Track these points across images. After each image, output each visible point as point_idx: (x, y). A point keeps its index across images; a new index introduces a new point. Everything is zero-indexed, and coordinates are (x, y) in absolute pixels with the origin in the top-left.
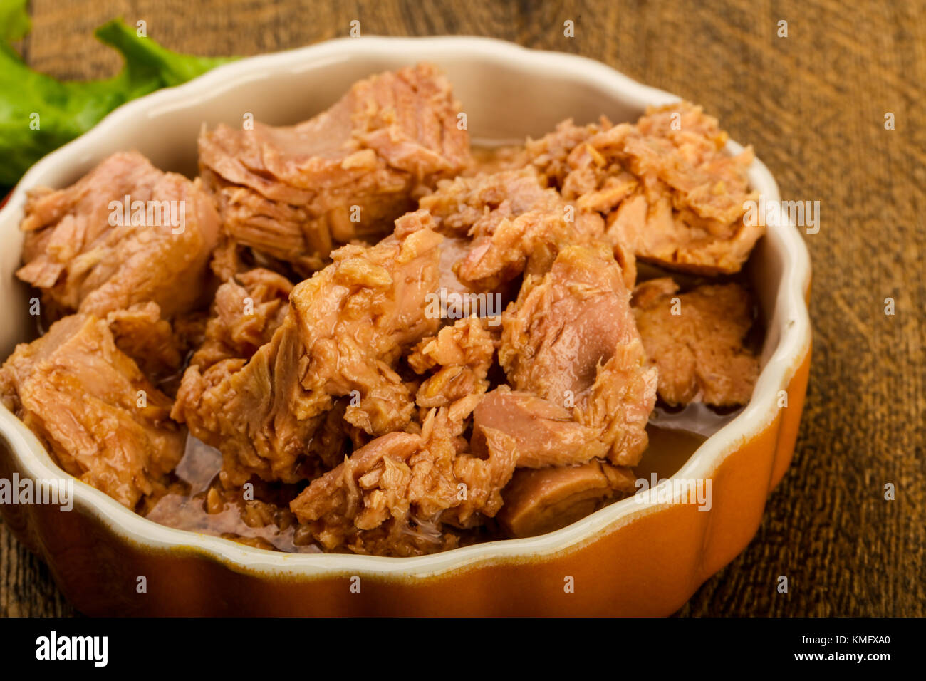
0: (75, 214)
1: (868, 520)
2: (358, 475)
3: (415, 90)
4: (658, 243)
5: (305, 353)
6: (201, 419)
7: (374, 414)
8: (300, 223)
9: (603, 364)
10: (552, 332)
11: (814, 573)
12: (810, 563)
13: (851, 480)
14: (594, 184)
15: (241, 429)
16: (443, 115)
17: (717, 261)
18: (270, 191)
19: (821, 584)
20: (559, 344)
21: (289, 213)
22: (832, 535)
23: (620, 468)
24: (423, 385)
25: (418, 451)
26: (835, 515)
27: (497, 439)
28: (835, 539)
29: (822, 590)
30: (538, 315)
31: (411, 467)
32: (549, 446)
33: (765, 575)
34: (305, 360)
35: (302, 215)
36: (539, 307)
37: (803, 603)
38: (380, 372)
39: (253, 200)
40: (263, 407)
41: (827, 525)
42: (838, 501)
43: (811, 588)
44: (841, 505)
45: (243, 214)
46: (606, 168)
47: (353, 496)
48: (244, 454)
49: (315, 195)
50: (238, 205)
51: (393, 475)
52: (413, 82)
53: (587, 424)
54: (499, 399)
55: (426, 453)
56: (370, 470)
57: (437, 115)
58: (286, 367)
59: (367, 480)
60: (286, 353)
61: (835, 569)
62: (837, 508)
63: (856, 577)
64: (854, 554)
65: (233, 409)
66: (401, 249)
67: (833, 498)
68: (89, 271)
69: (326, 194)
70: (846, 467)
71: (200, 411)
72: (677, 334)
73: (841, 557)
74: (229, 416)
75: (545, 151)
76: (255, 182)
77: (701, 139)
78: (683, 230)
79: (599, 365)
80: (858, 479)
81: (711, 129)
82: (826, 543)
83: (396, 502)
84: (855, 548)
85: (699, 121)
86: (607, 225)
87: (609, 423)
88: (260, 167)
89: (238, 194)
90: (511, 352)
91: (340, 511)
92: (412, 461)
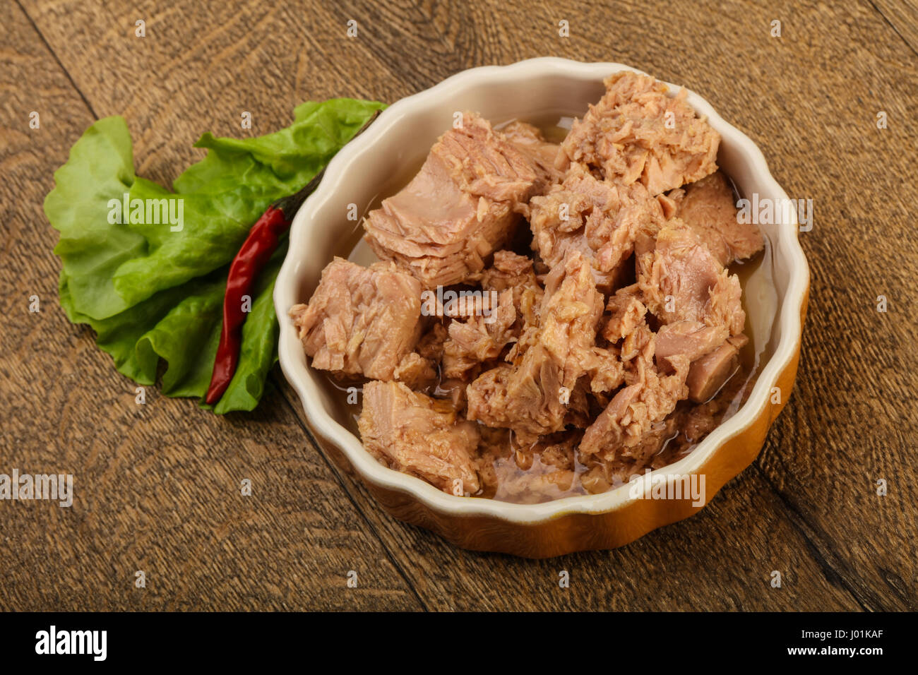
0: (328, 316)
1: (844, 273)
2: (619, 422)
3: (470, 137)
4: (673, 179)
5: (559, 369)
6: (493, 417)
7: (606, 380)
8: (463, 260)
9: (712, 289)
10: (675, 284)
11: (837, 323)
12: (831, 318)
13: (820, 251)
14: (625, 163)
15: (526, 416)
16: (501, 149)
17: (706, 171)
18: (440, 253)
19: (845, 329)
20: (681, 289)
21: (454, 258)
22: (832, 294)
23: (739, 337)
24: (623, 349)
25: (642, 391)
26: (825, 279)
27: (675, 360)
28: (835, 295)
29: (848, 332)
30: (662, 278)
31: (644, 402)
32: (701, 348)
33: (813, 337)
34: (561, 373)
35: (462, 256)
36: (661, 273)
37: (844, 346)
38: (598, 355)
39: (435, 263)
40: (538, 401)
41: (825, 288)
42: (821, 269)
43: (842, 335)
44: (824, 270)
45: (433, 273)
46: (626, 149)
47: (618, 433)
48: (532, 427)
49: (466, 242)
50: (427, 269)
51: (639, 411)
52: (468, 132)
53: (716, 325)
54: (664, 335)
55: (647, 390)
56: (625, 415)
57: (497, 150)
58: (549, 378)
59: (626, 422)
60: (547, 372)
61: (847, 315)
62: (823, 274)
63: (861, 316)
64: (851, 300)
65: (514, 408)
66: (577, 281)
67: (817, 267)
68: (359, 349)
69: (472, 237)
70: (811, 243)
71: (491, 414)
72: (703, 223)
73: (845, 306)
74: (514, 411)
75: (576, 148)
76: (430, 252)
77: (654, 95)
78: (679, 162)
79: (710, 291)
80: (822, 248)
81: (654, 84)
82: (832, 300)
83: (645, 424)
84: (848, 296)
85: (646, 82)
86: (645, 185)
87: (725, 318)
88: (429, 241)
89: (424, 264)
90: (656, 305)
91: (613, 441)
92: (643, 398)
